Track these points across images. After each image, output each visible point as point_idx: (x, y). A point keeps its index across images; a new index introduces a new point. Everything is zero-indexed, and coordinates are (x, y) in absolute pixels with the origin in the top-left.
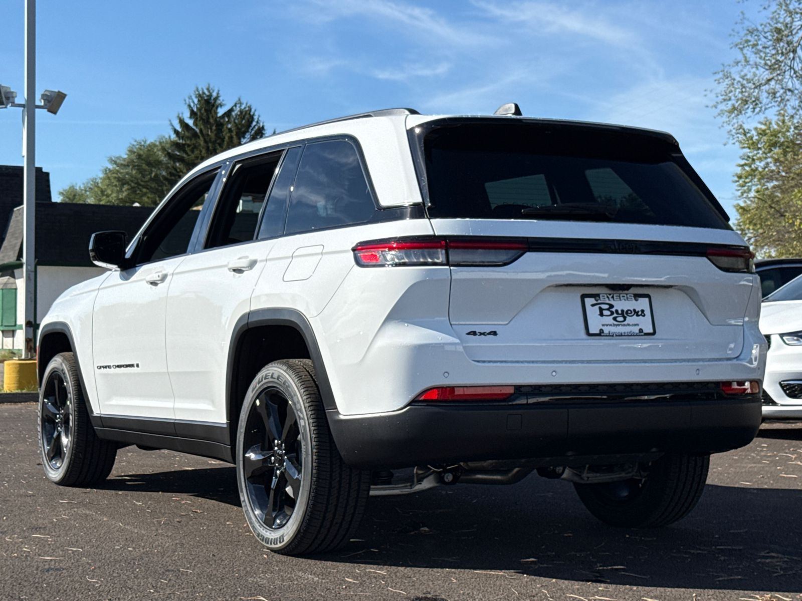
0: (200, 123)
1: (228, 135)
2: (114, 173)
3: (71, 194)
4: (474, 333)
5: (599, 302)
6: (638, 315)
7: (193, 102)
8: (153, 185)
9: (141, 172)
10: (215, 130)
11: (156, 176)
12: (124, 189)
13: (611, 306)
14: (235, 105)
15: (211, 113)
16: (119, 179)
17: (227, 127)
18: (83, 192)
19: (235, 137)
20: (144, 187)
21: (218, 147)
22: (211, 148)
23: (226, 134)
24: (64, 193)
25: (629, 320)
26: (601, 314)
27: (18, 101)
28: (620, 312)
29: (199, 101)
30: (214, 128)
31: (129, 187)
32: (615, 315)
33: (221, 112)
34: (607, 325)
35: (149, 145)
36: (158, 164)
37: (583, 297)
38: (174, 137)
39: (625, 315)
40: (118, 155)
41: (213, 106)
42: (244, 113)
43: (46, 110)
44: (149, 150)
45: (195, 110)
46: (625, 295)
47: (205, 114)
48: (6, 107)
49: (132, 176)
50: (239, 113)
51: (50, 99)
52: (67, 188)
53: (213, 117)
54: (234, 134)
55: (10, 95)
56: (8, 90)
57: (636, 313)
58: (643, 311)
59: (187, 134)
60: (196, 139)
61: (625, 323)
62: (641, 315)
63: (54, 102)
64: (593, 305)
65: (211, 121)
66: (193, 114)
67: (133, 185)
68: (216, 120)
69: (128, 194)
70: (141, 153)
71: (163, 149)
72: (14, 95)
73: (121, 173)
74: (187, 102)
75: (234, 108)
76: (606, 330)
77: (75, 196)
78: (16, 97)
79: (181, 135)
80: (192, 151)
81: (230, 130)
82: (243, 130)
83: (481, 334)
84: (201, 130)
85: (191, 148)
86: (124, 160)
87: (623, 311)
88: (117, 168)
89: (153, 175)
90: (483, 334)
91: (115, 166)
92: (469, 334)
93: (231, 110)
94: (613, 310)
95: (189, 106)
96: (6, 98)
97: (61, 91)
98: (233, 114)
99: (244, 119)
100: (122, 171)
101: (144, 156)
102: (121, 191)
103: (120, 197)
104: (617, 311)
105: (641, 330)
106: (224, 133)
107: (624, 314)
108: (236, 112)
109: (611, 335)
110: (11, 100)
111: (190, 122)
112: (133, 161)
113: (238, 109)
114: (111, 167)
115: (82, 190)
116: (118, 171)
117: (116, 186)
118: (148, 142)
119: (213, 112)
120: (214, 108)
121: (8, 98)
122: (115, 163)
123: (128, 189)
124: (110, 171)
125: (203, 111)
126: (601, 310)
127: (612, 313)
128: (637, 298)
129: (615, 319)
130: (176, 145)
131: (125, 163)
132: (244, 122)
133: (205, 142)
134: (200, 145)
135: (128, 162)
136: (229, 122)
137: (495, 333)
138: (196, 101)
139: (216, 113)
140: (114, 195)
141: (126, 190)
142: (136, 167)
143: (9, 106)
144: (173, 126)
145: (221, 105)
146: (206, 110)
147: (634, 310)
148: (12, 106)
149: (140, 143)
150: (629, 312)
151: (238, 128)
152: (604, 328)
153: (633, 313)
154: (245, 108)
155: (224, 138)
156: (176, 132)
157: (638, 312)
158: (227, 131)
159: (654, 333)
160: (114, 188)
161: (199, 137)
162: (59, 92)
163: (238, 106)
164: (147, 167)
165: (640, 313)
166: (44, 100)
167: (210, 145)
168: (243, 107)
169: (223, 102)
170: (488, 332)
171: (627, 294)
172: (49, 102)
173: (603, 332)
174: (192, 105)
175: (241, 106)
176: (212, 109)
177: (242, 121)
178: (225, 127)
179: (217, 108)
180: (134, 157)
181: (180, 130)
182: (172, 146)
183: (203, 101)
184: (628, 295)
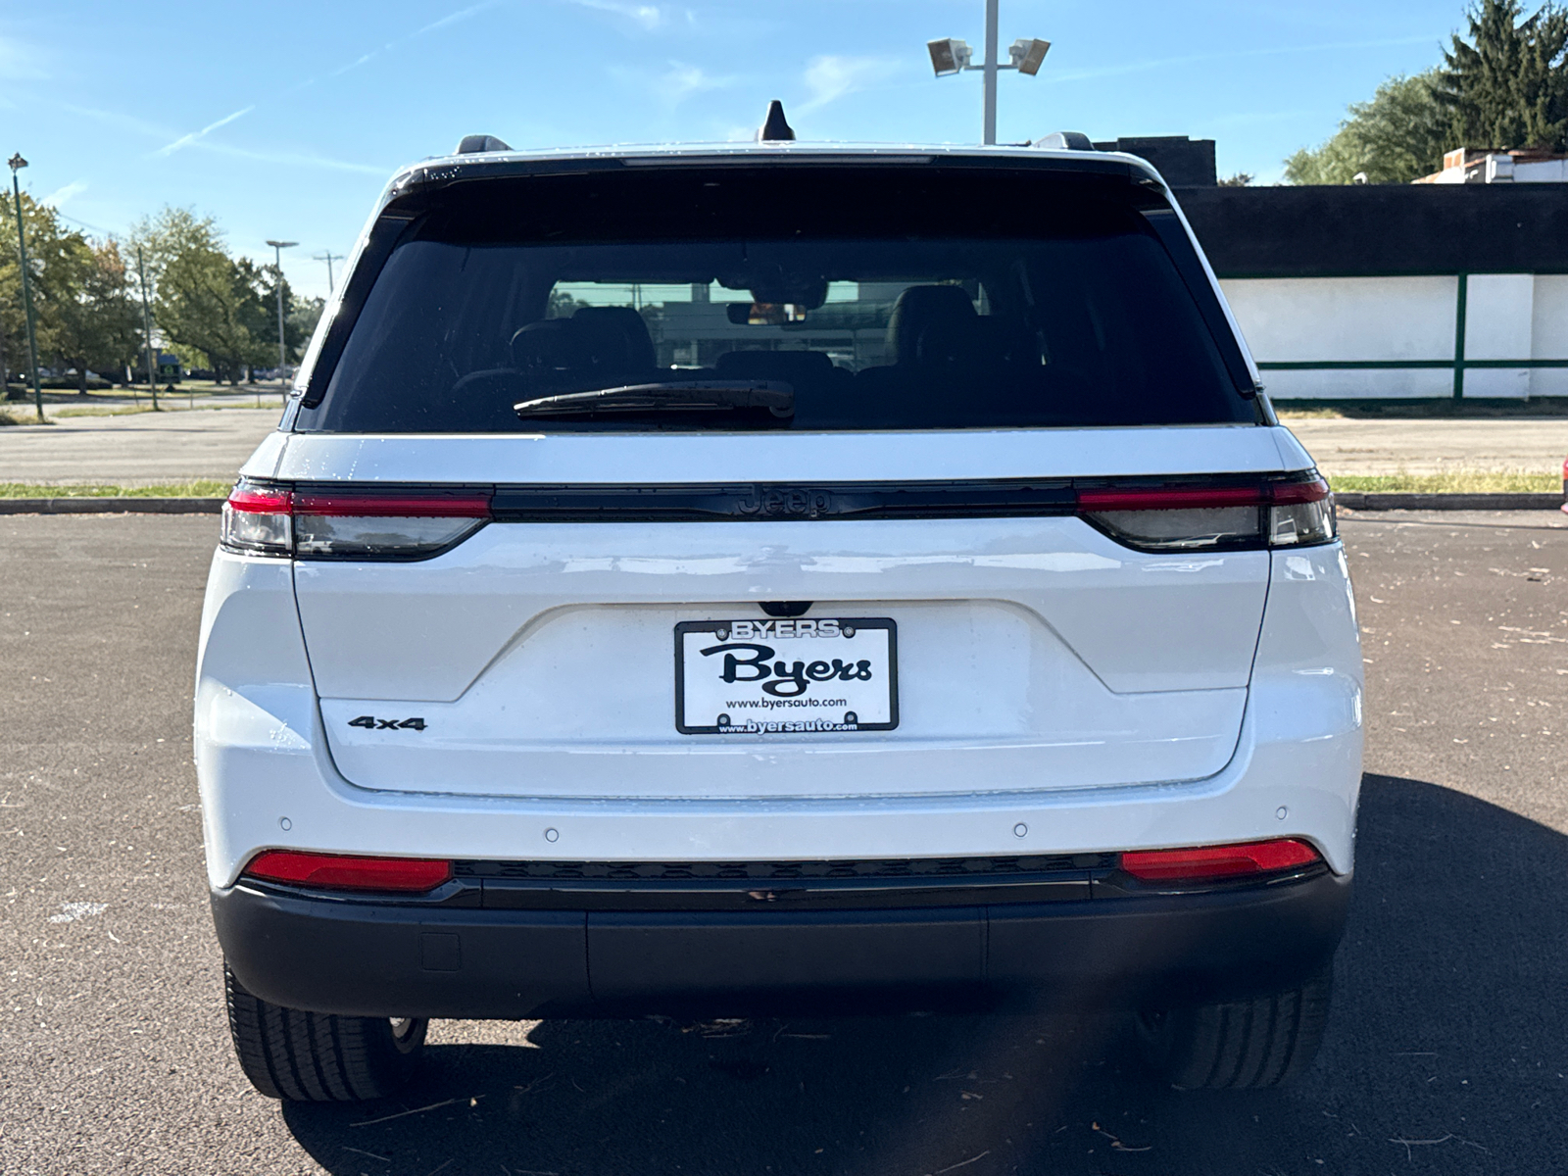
0: (1484, 42)
1: (1528, 57)
2: (1353, 127)
3: (1300, 161)
4: (368, 723)
5: (729, 641)
6: (845, 676)
7: (1477, 11)
8: (1411, 141)
9: (1394, 124)
10: (1507, 51)
11: (1416, 127)
12: (1366, 150)
13: (766, 652)
14: (1543, 10)
15: (1503, 24)
16: (1360, 136)
17: (1527, 45)
18: (1319, 157)
19: (1538, 59)
20: (1399, 145)
21: (1511, 77)
22: (1500, 79)
23: (1524, 56)
24: (1291, 161)
25: (814, 689)
26: (729, 676)
27: (974, 62)
28: (789, 669)
29: (1485, 7)
30: (1506, 47)
31: (1375, 146)
32: (773, 677)
33: (1518, 22)
34: (743, 704)
35: (1409, 82)
36: (1419, 109)
37: (682, 629)
38: (1446, 68)
39: (805, 677)
40: (1361, 102)
41: (1507, 13)
42: (1555, 21)
43: (1016, 71)
44: (1408, 90)
45: (1479, 22)
46: (813, 624)
47: (1494, 27)
48: (958, 72)
49: (1381, 130)
50: (1547, 22)
51: (1022, 53)
52: (1295, 154)
53: (1505, 31)
54: (1537, 55)
55: (963, 54)
56: (962, 46)
57: (842, 670)
58: (864, 665)
59: (1463, 60)
60: (1477, 67)
61: (803, 697)
62: (858, 675)
63: (1031, 57)
64: (706, 652)
65: (1503, 36)
66: (1475, 28)
67: (1381, 142)
68: (1511, 34)
69: (1373, 158)
70: (1396, 93)
71: (1427, 87)
72: (969, 52)
73: (1363, 127)
74: (1467, 11)
75: (1541, 14)
76: (738, 717)
77: (1305, 164)
78: (971, 54)
79: (1456, 63)
80: (1471, 86)
81: (1531, 50)
82: (1553, 47)
83: (385, 725)
84: (1485, 53)
85: (1469, 81)
86: (1370, 106)
87: (798, 666)
88: (1360, 120)
89: (1412, 125)
90: (391, 725)
91: (1356, 117)
92: (354, 723)
93: (1536, 18)
94: (770, 663)
95: (1470, 17)
96: (957, 56)
97: (1039, 39)
98: (1538, 24)
99: (1555, 29)
100: (1364, 123)
101: (1400, 99)
102: (1363, 154)
103: (1361, 161)
104: (780, 667)
105: (851, 718)
106: (1520, 56)
107: (802, 675)
108: (1542, 20)
109: (752, 732)
110: (965, 60)
111: (1471, 43)
112: (1382, 107)
113: (1546, 15)
114: (1352, 118)
115: (1316, 155)
116: (1360, 124)
117: (1355, 146)
118: (1407, 78)
119: (1506, 22)
120: (1508, 18)
121: (961, 59)
122: (1357, 111)
123: (1373, 150)
124: (1349, 124)
125: (1490, 23)
126: (731, 664)
127: (764, 672)
128: (849, 631)
129: (770, 688)
130: (1449, 79)
131: (1372, 111)
132: (1554, 34)
133: (1492, 70)
134: (1483, 76)
135: (1376, 110)
136: (1532, 38)
137: (418, 724)
138: (1481, 9)
139: (1512, 25)
140: (1354, 159)
141: (1369, 152)
142: (1387, 117)
143: (962, 70)
144: (1444, 50)
145: (1518, 12)
146: (1495, 22)
147: (837, 663)
148: (966, 69)
149: (1395, 80)
150: (820, 668)
151: (1544, 45)
152: (730, 712)
153: (832, 670)
154: (1558, 13)
155: (1521, 62)
156: (1449, 59)
157: (851, 666)
158: (1526, 50)
159: (894, 723)
160: (1353, 149)
161: (1481, 63)
162: (1036, 41)
163: (1547, 10)
164: (1404, 116)
165: (854, 670)
166: (1014, 55)
167: (1499, 74)
168: (1554, 12)
169: (1524, 7)
170: (401, 721)
171: (817, 620)
172: (1021, 57)
173: (728, 724)
174: (1474, 15)
175: (1551, 10)
176: (1504, 19)
177: (1551, 33)
178: (1523, 45)
179: (1512, 17)
180: (1384, 101)
181: (1454, 55)
182: (1440, 80)
183: (1490, 9)
184: (821, 623)
